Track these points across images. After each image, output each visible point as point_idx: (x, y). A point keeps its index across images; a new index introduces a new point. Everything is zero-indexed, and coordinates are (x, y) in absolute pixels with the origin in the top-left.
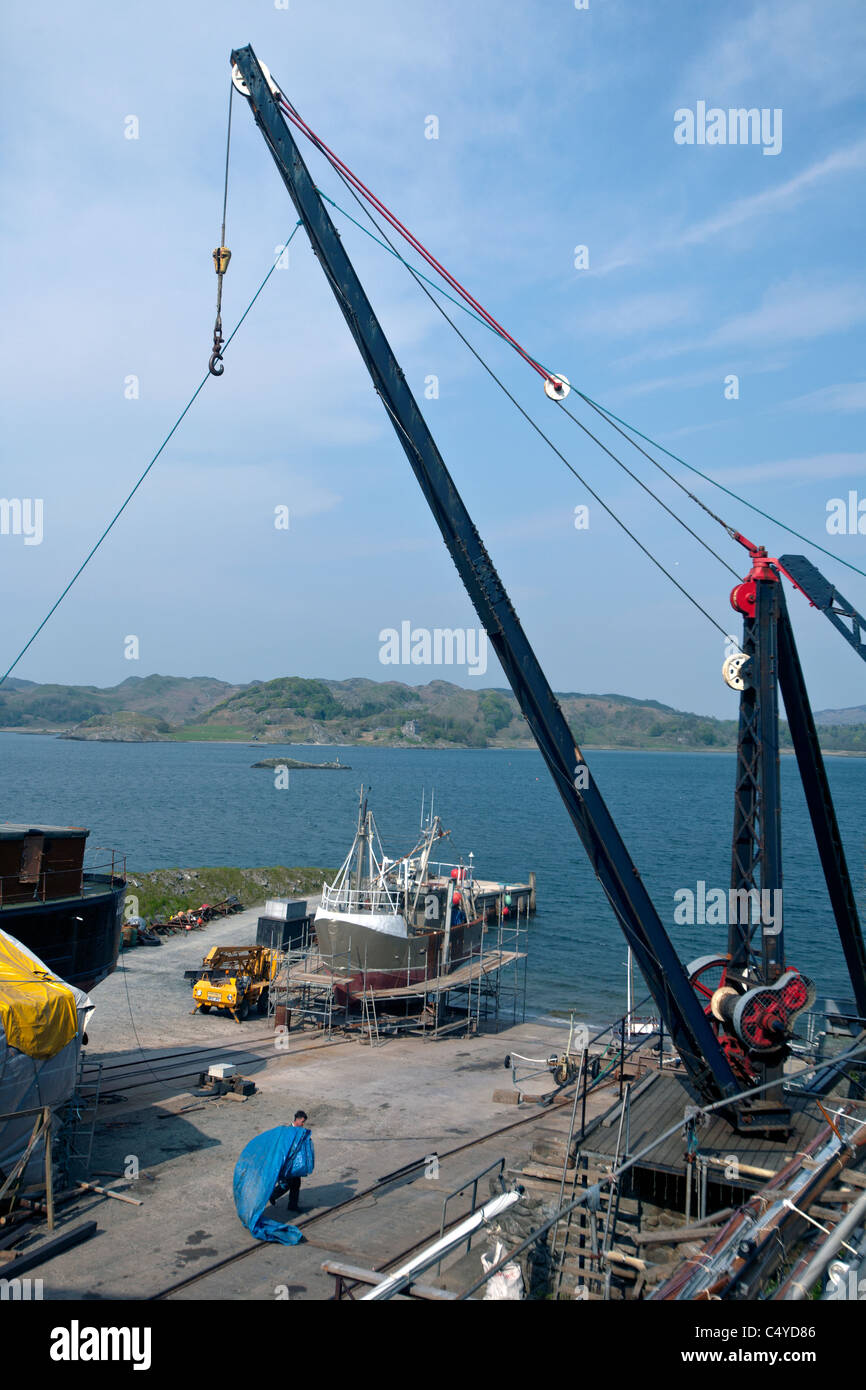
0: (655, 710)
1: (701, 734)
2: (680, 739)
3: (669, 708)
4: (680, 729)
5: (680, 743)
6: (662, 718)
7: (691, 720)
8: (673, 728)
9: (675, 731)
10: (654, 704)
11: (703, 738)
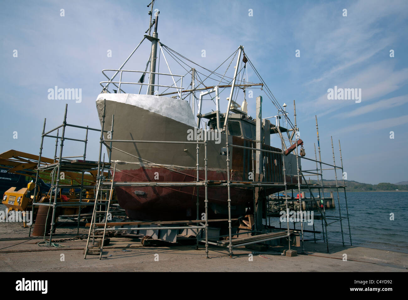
0: (354, 182)
1: (368, 188)
2: (362, 189)
3: (358, 182)
4: (362, 187)
5: (363, 190)
6: (356, 184)
7: (364, 185)
8: (360, 186)
9: (361, 187)
10: (354, 181)
11: (369, 188)
